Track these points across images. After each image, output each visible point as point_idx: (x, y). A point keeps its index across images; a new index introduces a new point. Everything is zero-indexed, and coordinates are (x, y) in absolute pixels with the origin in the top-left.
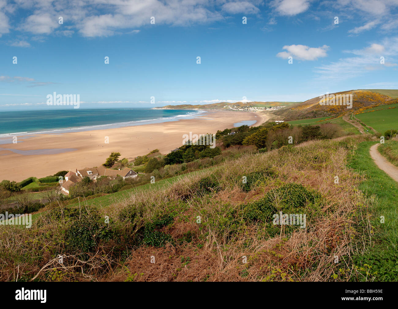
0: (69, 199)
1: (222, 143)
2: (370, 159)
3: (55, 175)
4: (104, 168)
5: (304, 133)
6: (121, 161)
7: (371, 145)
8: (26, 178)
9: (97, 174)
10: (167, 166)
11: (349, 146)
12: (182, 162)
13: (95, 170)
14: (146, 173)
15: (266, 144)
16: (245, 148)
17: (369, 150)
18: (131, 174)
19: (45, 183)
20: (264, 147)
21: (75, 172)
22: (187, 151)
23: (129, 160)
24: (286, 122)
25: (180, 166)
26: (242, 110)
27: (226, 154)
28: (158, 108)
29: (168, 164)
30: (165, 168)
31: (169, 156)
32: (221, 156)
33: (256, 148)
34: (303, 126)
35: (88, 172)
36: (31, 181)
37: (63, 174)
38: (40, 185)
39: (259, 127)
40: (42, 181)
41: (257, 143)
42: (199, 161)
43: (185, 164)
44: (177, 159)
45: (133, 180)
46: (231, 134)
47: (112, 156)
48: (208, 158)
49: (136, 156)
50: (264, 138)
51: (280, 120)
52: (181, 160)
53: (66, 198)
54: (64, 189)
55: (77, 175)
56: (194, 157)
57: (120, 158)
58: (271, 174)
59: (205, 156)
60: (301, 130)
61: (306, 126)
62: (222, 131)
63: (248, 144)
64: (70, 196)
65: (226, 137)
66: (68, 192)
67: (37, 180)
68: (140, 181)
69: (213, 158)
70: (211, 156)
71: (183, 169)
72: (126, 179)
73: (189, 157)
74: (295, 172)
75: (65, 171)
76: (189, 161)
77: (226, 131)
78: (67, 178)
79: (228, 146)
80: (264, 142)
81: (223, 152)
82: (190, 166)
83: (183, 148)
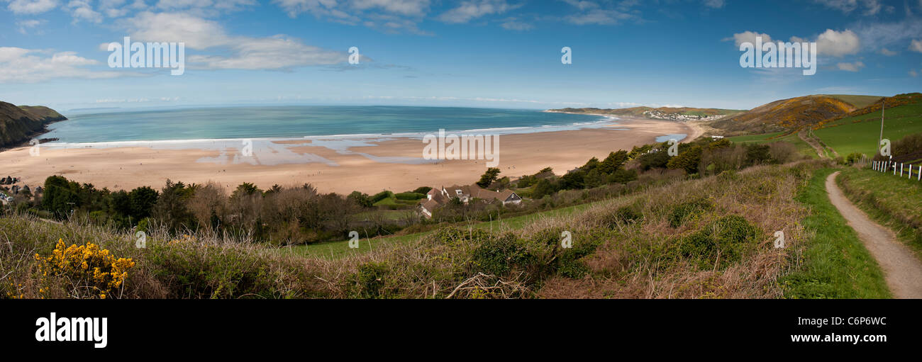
0: (432, 223)
1: (639, 164)
2: (824, 192)
3: (415, 191)
4: (477, 187)
5: (749, 155)
6: (500, 180)
7: (829, 174)
8: (380, 190)
9: (469, 195)
10: (561, 192)
11: (802, 173)
12: (583, 187)
13: (466, 190)
14: (533, 198)
15: (698, 168)
16: (670, 173)
17: (825, 180)
18: (513, 199)
19: (402, 200)
20: (695, 171)
21: (440, 189)
22: (590, 173)
23: (511, 180)
24: (726, 139)
25: (580, 192)
26: (668, 118)
27: (644, 180)
28: (553, 110)
29: (563, 189)
30: (559, 195)
31: (565, 177)
32: (637, 181)
33: (685, 172)
34: (749, 145)
35: (457, 191)
36: (386, 195)
37: (425, 191)
38: (396, 202)
39: (691, 143)
40: (399, 197)
41: (687, 166)
42: (607, 187)
43: (586, 190)
44: (576, 183)
45: (515, 206)
46: (652, 152)
47: (488, 172)
48: (619, 185)
49: (521, 175)
50: (696, 160)
51: (719, 135)
52: (582, 184)
53: (429, 223)
54: (425, 211)
55: (442, 193)
56: (599, 182)
57: (499, 176)
58: (707, 206)
59: (615, 181)
60: (745, 150)
61: (752, 145)
62: (640, 147)
63: (674, 167)
64: (433, 220)
65: (645, 156)
66: (430, 214)
67: (392, 196)
68: (525, 209)
69: (625, 184)
70: (623, 181)
71: (584, 196)
72: (507, 205)
73: (593, 182)
74: (736, 205)
75: (427, 188)
76: (592, 187)
77: (645, 148)
78: (430, 197)
79: (647, 168)
80: (696, 165)
81: (640, 176)
82: (593, 193)
83: (587, 168)
